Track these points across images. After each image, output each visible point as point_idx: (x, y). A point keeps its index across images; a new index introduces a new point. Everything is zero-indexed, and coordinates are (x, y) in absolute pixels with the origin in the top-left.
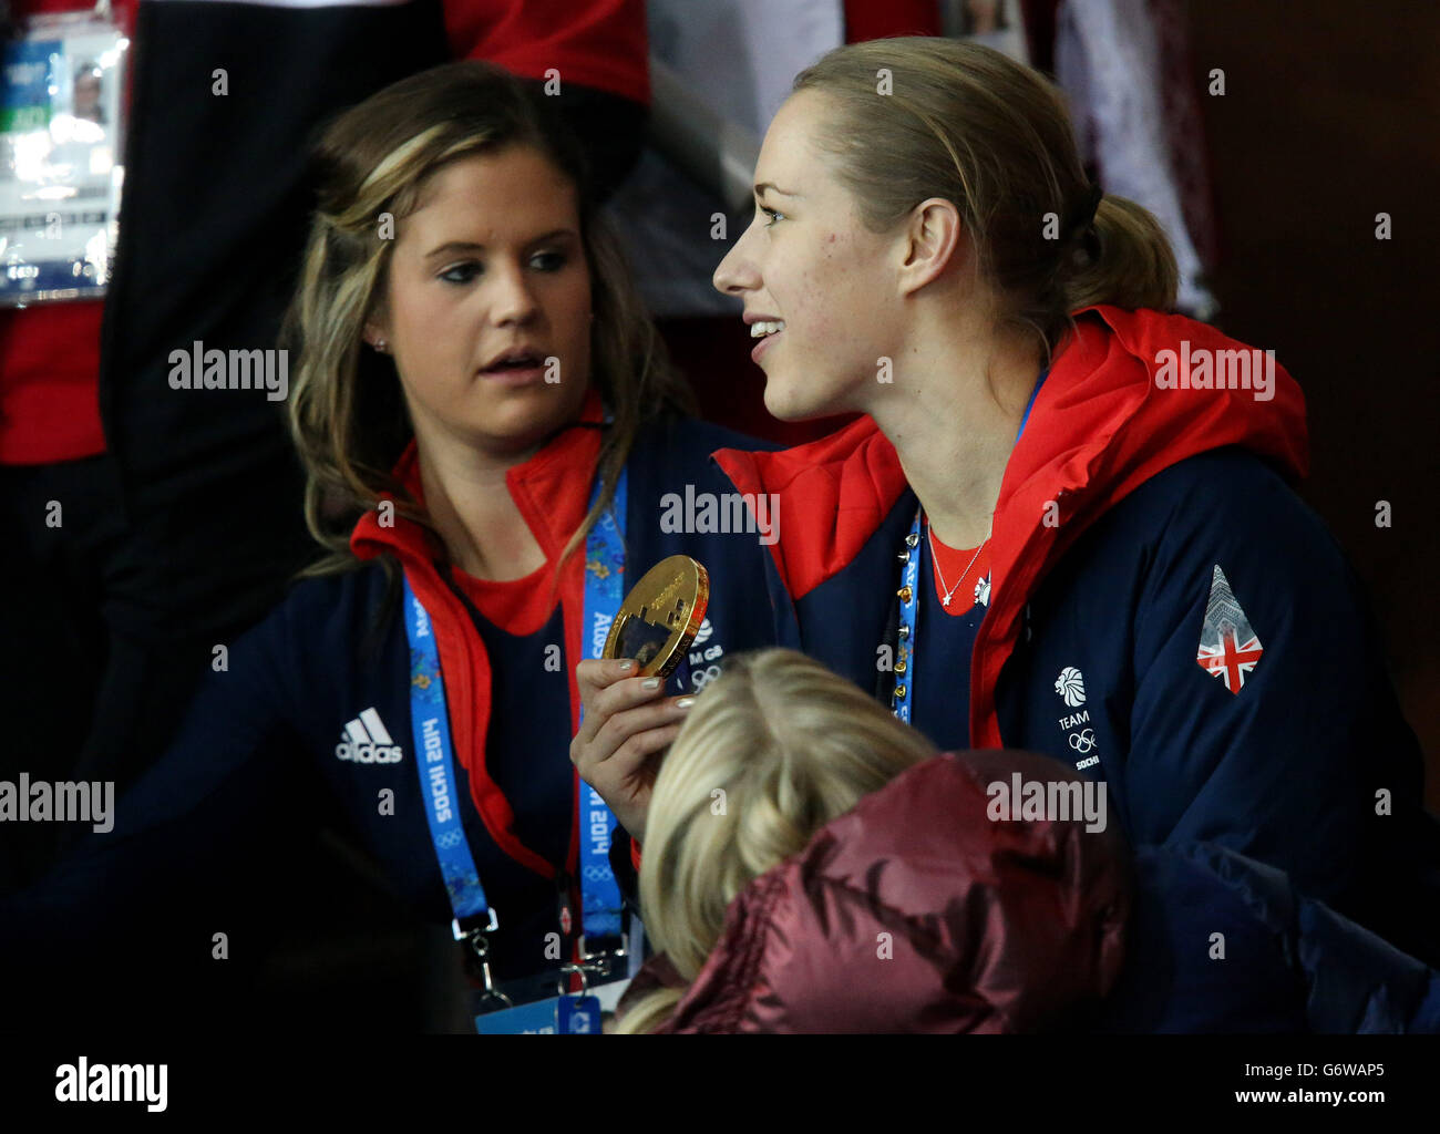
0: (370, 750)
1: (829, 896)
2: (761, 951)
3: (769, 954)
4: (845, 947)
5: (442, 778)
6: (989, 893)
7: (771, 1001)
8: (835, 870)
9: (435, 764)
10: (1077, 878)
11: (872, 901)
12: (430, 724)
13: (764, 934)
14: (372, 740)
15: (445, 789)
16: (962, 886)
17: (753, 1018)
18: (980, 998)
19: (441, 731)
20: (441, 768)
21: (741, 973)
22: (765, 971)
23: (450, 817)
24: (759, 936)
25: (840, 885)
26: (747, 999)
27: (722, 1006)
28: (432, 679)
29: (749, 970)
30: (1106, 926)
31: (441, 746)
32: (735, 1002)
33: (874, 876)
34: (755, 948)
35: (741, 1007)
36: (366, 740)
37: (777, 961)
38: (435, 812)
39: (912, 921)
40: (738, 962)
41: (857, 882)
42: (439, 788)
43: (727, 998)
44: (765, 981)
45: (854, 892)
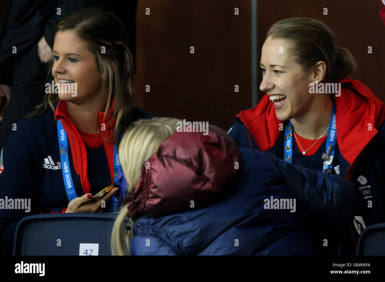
0: (50, 166)
1: (165, 159)
2: (151, 176)
3: (153, 176)
4: (170, 169)
5: (69, 177)
6: (203, 151)
7: (155, 187)
8: (165, 153)
9: (67, 173)
10: (224, 147)
11: (175, 158)
12: (65, 163)
13: (151, 172)
14: (50, 163)
15: (69, 180)
16: (196, 150)
17: (151, 193)
18: (205, 176)
19: (68, 165)
20: (68, 174)
21: (146, 183)
22: (152, 180)
23: (71, 187)
24: (149, 172)
25: (167, 156)
26: (149, 189)
27: (144, 192)
28: (66, 152)
29: (148, 182)
30: (233, 158)
31: (68, 169)
32: (147, 190)
33: (174, 152)
34: (149, 176)
35: (148, 191)
36: (49, 163)
37: (155, 177)
38: (67, 185)
39: (185, 160)
40: (145, 180)
41: (171, 154)
42: (68, 180)
43: (145, 189)
44: (153, 183)
45: (171, 157)
